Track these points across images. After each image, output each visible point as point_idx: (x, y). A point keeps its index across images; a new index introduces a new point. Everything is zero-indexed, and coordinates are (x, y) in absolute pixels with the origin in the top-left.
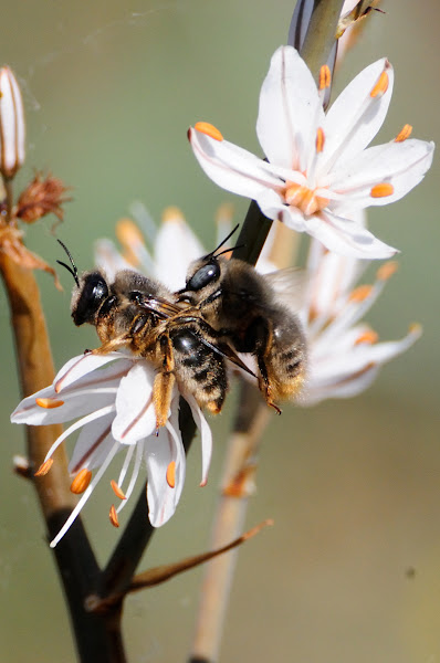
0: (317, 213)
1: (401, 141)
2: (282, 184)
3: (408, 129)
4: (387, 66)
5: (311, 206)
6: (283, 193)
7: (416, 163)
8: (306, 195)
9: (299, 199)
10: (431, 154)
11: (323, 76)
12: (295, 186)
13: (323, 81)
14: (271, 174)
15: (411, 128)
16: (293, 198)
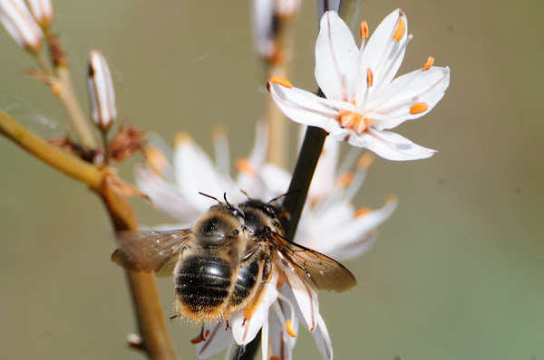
0: (366, 131)
1: (427, 69)
2: (336, 113)
3: (431, 60)
4: (401, 15)
5: (362, 126)
6: (339, 119)
7: (437, 83)
8: (357, 119)
9: (352, 122)
10: (448, 76)
11: (363, 30)
12: (348, 113)
13: (363, 34)
14: (328, 106)
15: (433, 59)
16: (347, 122)
